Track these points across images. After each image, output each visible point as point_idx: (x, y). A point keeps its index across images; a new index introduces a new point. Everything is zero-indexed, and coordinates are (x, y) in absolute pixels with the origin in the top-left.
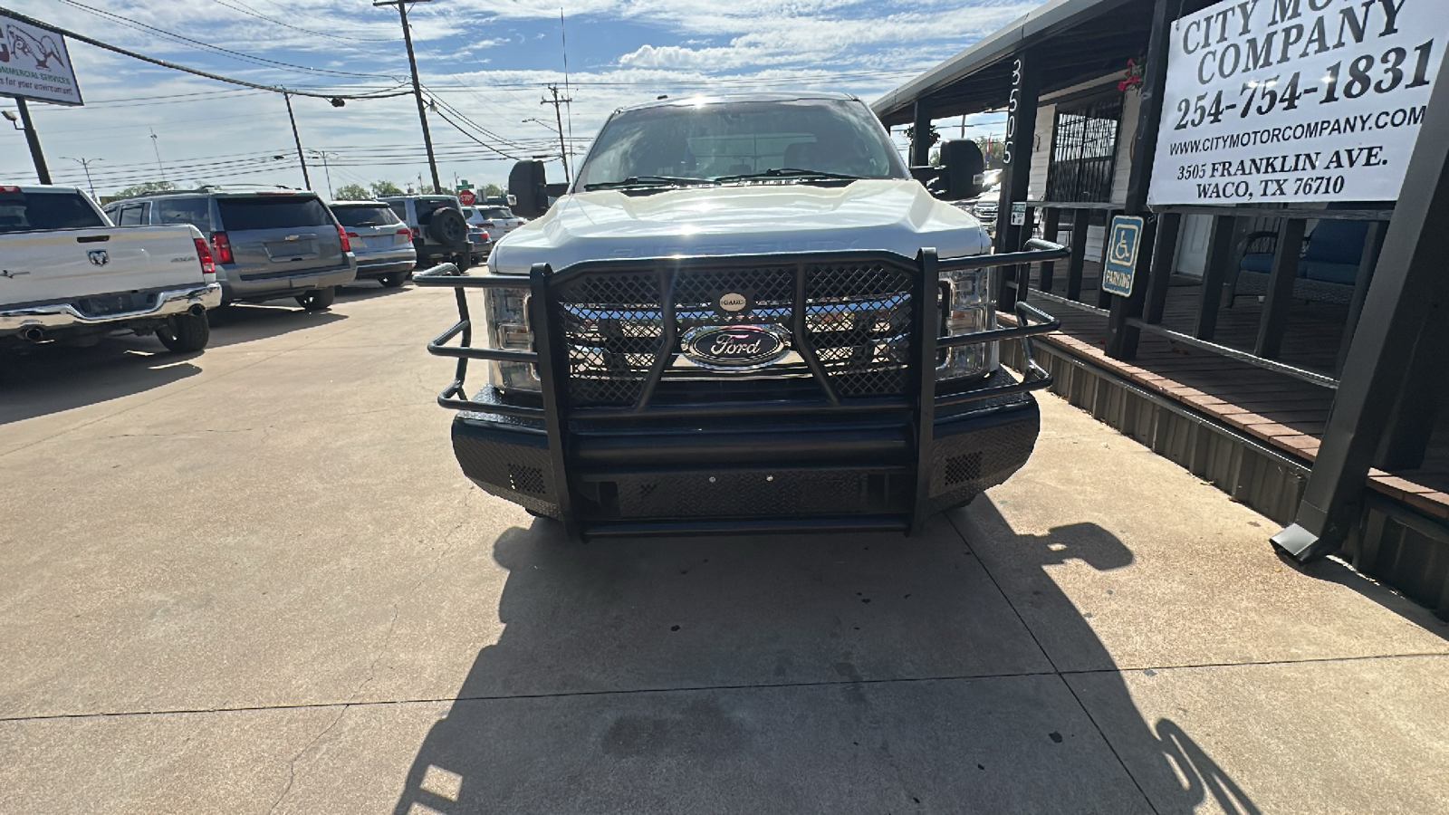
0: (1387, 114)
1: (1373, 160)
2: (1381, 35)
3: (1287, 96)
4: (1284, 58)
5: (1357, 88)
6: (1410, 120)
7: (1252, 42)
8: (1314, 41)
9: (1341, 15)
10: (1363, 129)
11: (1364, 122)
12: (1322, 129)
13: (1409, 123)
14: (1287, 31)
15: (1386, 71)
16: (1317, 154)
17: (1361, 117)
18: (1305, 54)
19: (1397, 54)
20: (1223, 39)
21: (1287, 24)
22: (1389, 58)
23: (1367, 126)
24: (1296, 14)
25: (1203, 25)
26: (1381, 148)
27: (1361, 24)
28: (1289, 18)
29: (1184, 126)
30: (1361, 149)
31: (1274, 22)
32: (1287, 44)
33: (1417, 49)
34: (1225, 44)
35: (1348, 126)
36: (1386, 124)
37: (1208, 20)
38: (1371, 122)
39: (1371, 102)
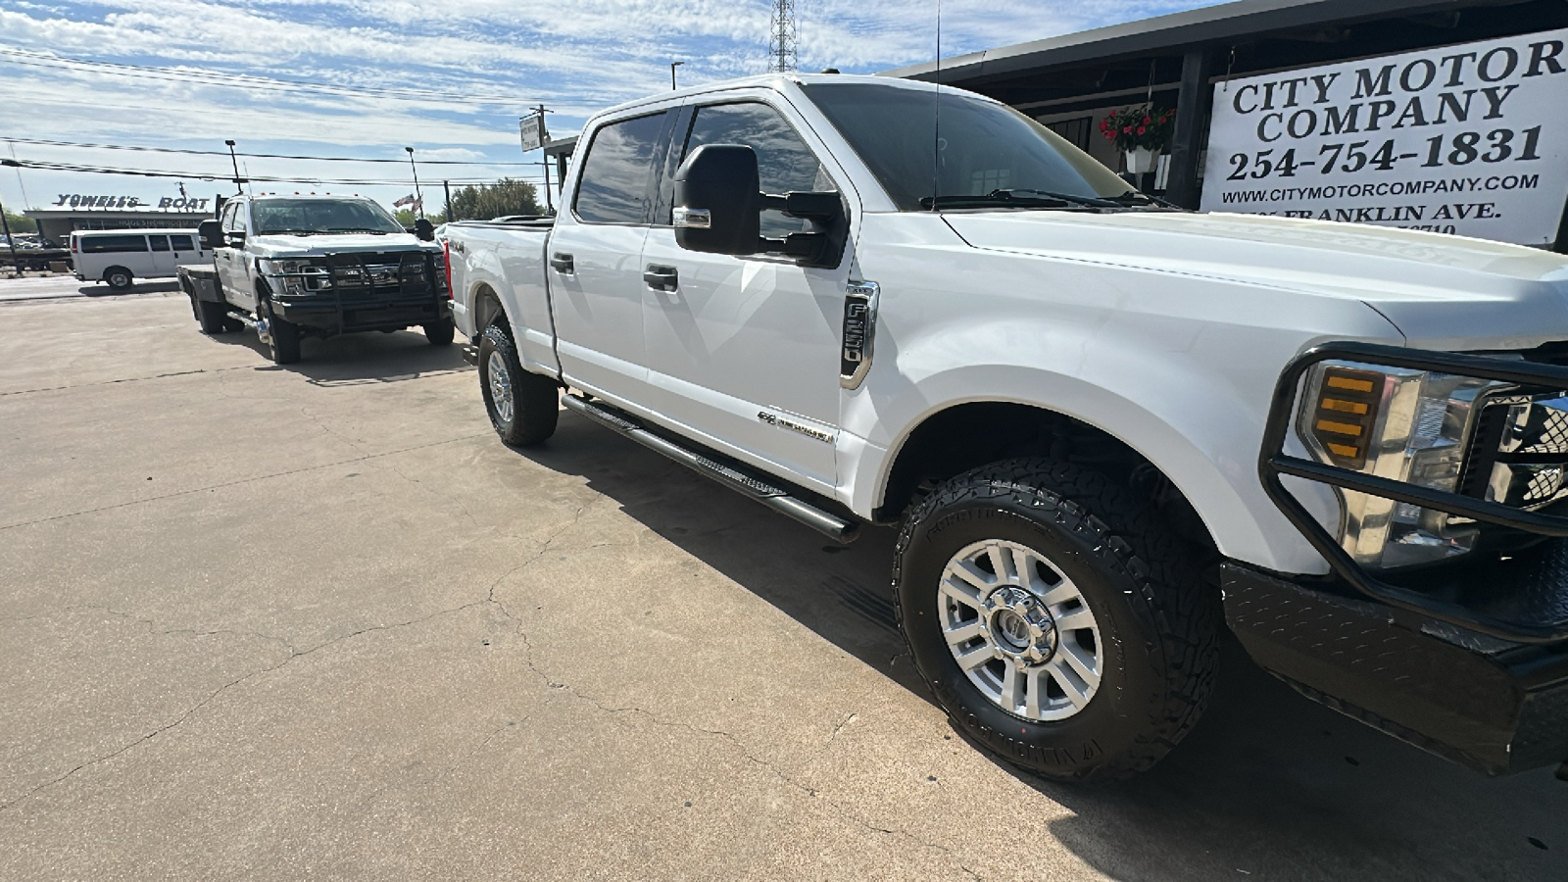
0: (1498, 179)
1: (1485, 213)
2: (1485, 118)
3: (1379, 158)
4: (1373, 126)
5: (1462, 157)
6: (1522, 183)
7: (1333, 111)
8: (1410, 116)
9: (1441, 99)
10: (1472, 189)
11: (1473, 185)
12: (1425, 187)
13: (1521, 187)
14: (1376, 106)
15: (1494, 146)
16: (1422, 207)
17: (1470, 180)
18: (1399, 125)
19: (1504, 135)
20: (1291, 103)
21: (1374, 99)
22: (1496, 136)
23: (1476, 187)
24: (1384, 91)
25: (1263, 91)
26: (1493, 205)
27: (1463, 108)
28: (1377, 95)
29: (1242, 177)
30: (1471, 206)
31: (1358, 96)
32: (1375, 116)
33: (1524, 131)
34: (1293, 110)
35: (1455, 187)
36: (1497, 186)
37: (1269, 87)
38: (1481, 184)
39: (1477, 169)
